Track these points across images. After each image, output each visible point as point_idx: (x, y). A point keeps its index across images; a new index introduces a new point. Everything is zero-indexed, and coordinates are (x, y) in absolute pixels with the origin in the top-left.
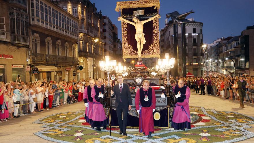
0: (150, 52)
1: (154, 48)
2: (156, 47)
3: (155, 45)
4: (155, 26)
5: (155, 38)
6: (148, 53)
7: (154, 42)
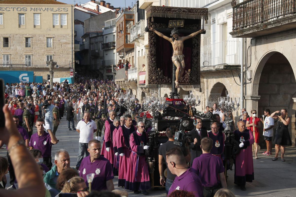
0: (186, 79)
1: (193, 75)
2: (196, 73)
3: (195, 69)
4: (196, 43)
5: (195, 59)
6: (185, 81)
7: (193, 65)
